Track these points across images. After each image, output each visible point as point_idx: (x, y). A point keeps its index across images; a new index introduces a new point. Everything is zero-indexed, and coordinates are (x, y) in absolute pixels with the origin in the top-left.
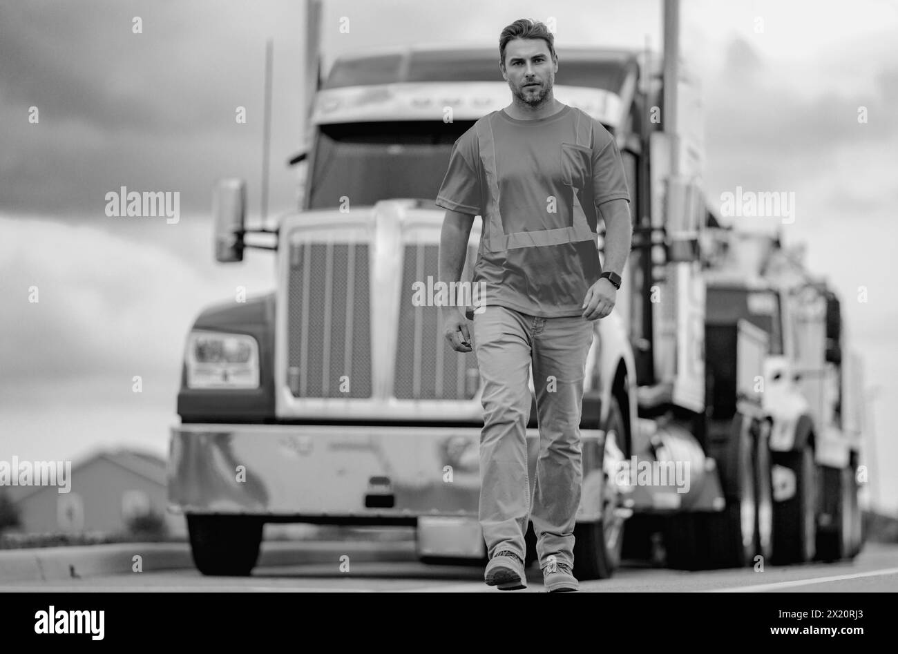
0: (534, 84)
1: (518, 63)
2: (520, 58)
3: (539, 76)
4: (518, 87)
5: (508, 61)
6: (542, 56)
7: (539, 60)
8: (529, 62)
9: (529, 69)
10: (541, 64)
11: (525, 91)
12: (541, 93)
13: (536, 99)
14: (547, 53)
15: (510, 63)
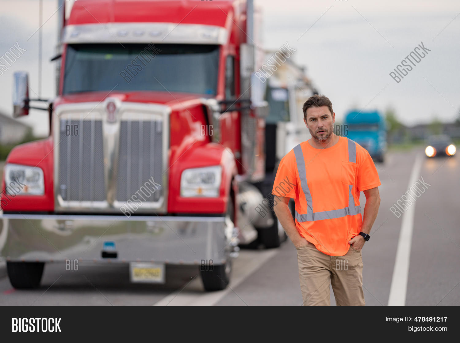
0: (323, 131)
1: (313, 120)
2: (314, 117)
3: (325, 126)
4: (314, 133)
5: (308, 118)
6: (326, 115)
7: (325, 118)
8: (319, 119)
9: (320, 123)
10: (326, 120)
11: (318, 135)
12: (327, 135)
13: (324, 139)
14: (329, 113)
15: (309, 120)
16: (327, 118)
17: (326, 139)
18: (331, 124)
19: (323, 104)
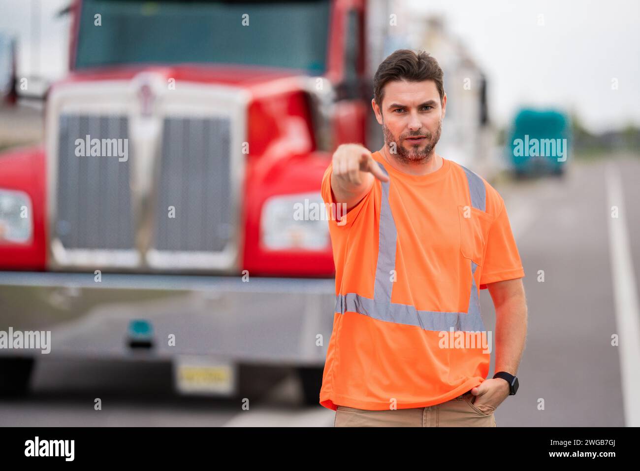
0: (420, 138)
1: (399, 111)
2: (403, 104)
3: (427, 127)
4: (398, 141)
6: (430, 102)
7: (427, 108)
8: (414, 111)
9: (415, 119)
10: (430, 112)
11: (406, 145)
12: (427, 148)
13: (420, 156)
14: (436, 99)
15: (390, 109)
16: (432, 109)
17: (425, 155)
18: (439, 122)
19: (426, 75)
